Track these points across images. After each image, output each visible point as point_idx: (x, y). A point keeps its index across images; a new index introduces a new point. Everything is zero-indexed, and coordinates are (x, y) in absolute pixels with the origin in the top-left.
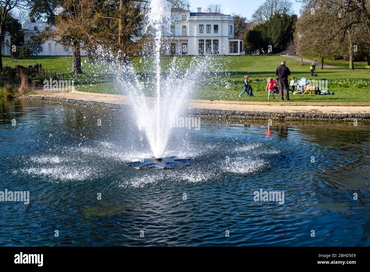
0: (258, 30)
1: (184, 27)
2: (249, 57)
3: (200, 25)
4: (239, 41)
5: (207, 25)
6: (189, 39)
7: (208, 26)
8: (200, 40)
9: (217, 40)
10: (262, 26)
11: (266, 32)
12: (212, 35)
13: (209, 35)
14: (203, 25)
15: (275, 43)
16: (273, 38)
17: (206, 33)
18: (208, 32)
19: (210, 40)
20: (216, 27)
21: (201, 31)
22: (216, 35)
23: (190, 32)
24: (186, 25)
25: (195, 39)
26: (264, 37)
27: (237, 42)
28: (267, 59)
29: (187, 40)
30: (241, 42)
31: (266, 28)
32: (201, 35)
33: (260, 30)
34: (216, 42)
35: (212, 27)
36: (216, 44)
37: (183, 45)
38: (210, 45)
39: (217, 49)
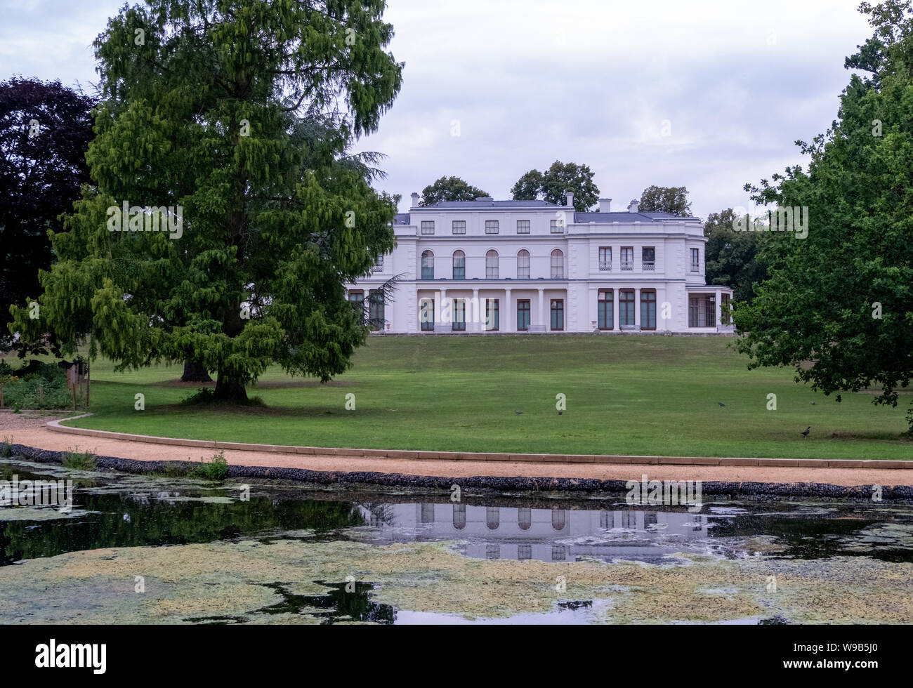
1: (557, 253)
3: (600, 248)
4: (719, 292)
5: (622, 248)
6: (571, 287)
7: (624, 252)
8: (600, 291)
9: (653, 291)
12: (638, 277)
13: (627, 275)
14: (610, 248)
17: (619, 271)
18: (626, 266)
19: (633, 291)
20: (649, 254)
21: (605, 265)
22: (649, 275)
23: (573, 266)
24: (562, 248)
25: (588, 286)
27: (713, 295)
29: (565, 291)
30: (725, 297)
32: (604, 274)
34: (649, 296)
35: (638, 253)
36: (648, 301)
37: (555, 303)
38: (630, 305)
39: (651, 314)
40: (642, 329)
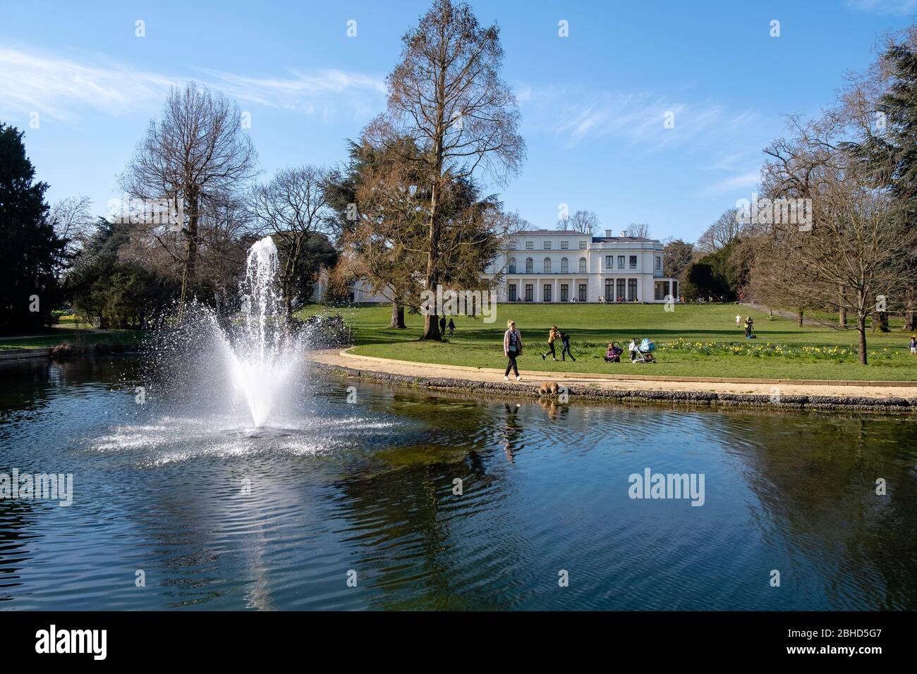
0: (707, 263)
1: (583, 259)
2: (686, 307)
3: (607, 257)
4: (671, 281)
5: (619, 256)
6: (590, 278)
8: (606, 280)
9: (636, 280)
10: (713, 256)
11: (718, 266)
12: (627, 272)
13: (622, 271)
14: (612, 257)
15: (732, 284)
16: (728, 277)
17: (617, 269)
18: (621, 266)
19: (624, 280)
20: (633, 260)
21: (609, 266)
22: (633, 271)
23: (591, 267)
24: (585, 256)
25: (600, 277)
26: (715, 274)
27: (668, 282)
28: (715, 310)
29: (588, 280)
30: (675, 284)
31: (719, 261)
32: (609, 271)
33: (710, 263)
34: (633, 283)
35: (627, 260)
36: (632, 285)
37: (581, 287)
38: (623, 287)
39: (634, 292)
40: (629, 301)
